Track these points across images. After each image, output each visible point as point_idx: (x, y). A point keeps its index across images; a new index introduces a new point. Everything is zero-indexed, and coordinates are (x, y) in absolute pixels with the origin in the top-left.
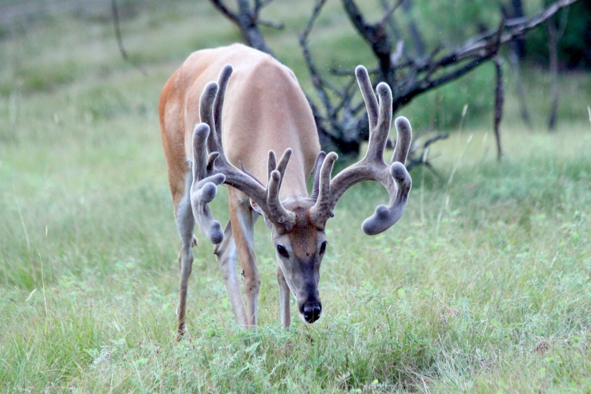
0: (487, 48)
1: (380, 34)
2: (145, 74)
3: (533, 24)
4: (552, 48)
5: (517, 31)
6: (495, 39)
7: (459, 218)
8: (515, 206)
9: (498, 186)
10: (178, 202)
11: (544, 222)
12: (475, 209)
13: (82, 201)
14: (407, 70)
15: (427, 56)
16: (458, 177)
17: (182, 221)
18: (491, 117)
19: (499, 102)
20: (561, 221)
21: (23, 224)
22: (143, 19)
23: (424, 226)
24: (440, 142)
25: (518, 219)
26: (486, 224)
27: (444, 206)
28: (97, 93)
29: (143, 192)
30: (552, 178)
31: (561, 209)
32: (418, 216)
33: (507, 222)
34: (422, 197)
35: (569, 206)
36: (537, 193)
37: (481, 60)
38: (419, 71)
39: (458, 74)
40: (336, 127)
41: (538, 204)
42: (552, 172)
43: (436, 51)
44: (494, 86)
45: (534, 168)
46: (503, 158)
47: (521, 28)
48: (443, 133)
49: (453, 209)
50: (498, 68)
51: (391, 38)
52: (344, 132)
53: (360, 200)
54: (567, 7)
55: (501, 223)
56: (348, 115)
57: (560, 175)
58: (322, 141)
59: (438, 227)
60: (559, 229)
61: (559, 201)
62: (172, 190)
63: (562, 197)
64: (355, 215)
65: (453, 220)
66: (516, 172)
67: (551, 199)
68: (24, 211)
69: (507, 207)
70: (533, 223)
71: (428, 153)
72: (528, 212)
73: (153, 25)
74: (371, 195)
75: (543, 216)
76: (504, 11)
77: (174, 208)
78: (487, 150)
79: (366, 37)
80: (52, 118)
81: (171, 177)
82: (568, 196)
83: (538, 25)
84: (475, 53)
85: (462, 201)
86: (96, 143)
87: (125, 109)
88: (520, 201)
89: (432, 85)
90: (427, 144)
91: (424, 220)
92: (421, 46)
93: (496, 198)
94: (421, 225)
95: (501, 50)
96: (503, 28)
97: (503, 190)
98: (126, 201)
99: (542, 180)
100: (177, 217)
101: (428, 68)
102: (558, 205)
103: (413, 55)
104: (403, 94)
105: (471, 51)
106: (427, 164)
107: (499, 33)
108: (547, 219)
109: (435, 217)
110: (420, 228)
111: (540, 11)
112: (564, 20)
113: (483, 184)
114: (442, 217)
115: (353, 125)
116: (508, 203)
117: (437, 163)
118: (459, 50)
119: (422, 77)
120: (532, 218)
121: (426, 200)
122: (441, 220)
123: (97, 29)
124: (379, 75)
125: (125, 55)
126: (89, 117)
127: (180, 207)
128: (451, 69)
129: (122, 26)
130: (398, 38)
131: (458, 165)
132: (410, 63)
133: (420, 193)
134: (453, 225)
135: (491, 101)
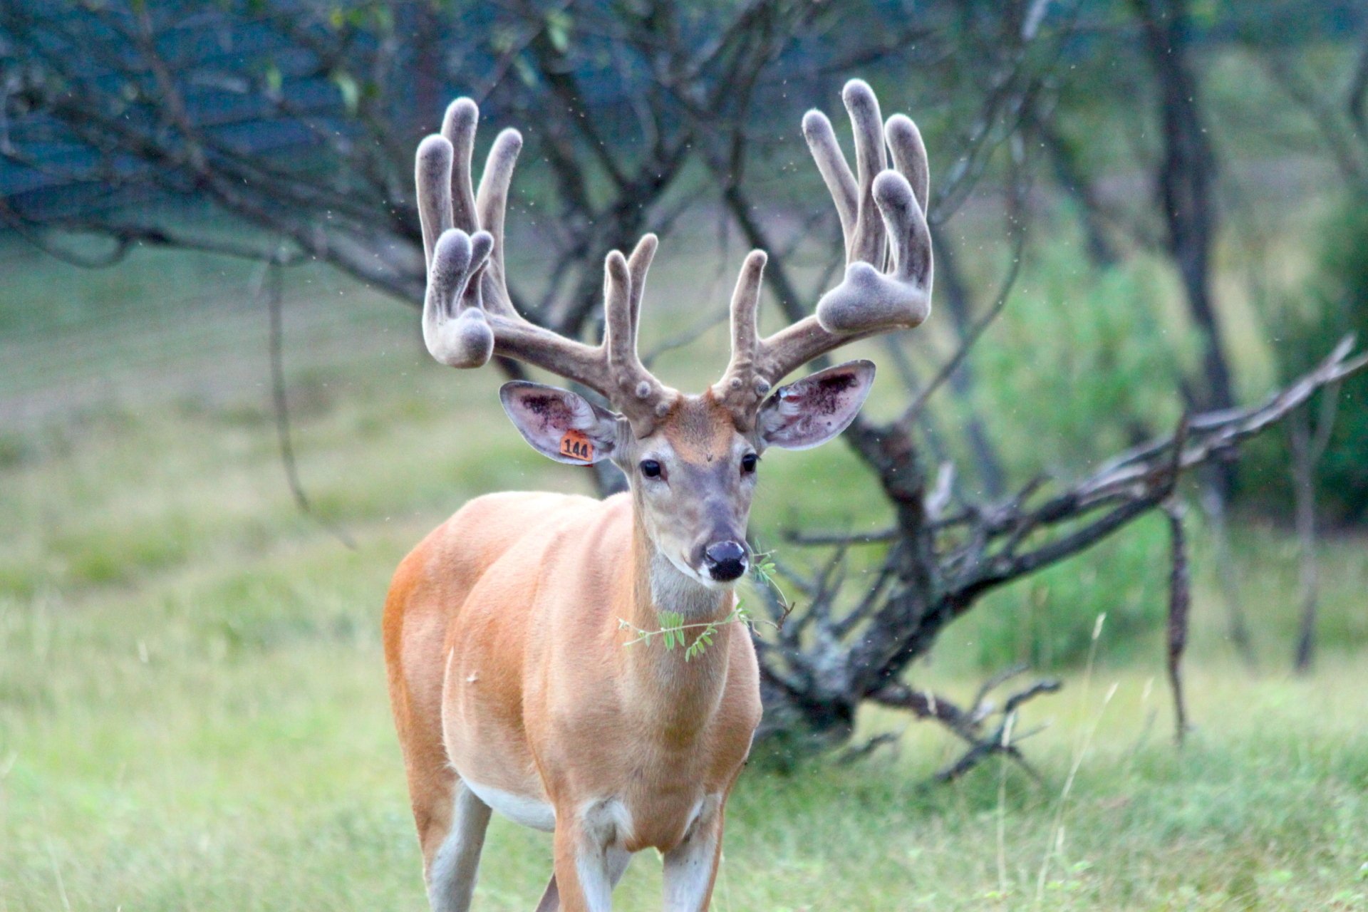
0: (1148, 480)
1: (899, 448)
2: (351, 546)
3: (1256, 424)
4: (1302, 478)
5: (1220, 440)
6: (1167, 458)
7: (1089, 878)
8: (1219, 849)
9: (1178, 803)
10: (436, 847)
11: (1288, 889)
12: (1125, 859)
13: (204, 843)
14: (961, 532)
15: (1009, 499)
16: (1085, 783)
17: (442, 891)
18: (1160, 640)
19: (1179, 606)
20: (1328, 887)
21: (65, 900)
22: (345, 417)
23: (1005, 897)
24: (1040, 699)
25: (1227, 882)
26: (1151, 893)
27: (1054, 849)
28: (237, 590)
29: (345, 821)
30: (1305, 785)
31: (1327, 859)
32: (992, 874)
33: (1200, 888)
34: (1001, 828)
35: (1347, 850)
36: (1271, 820)
37: (1135, 509)
38: (992, 534)
39: (1082, 541)
40: (797, 666)
41: (1273, 845)
42: (1303, 769)
43: (1031, 488)
44: (1167, 568)
45: (1262, 761)
46: (1191, 737)
47: (1229, 433)
48: (1049, 680)
49: (1074, 858)
50: (1175, 526)
51: (925, 458)
52: (816, 676)
53: (856, 837)
54: (1333, 383)
55: (1187, 891)
56: (826, 637)
57: (1324, 777)
58: (766, 698)
59: (1039, 899)
60: (1326, 904)
61: (1323, 839)
62: (417, 818)
63: (1329, 828)
64: (844, 874)
65: (1074, 884)
66: (1219, 770)
67: (1305, 833)
68: (68, 868)
69: (1200, 853)
70: (1262, 891)
71: (1014, 726)
72: (1252, 865)
73: (369, 430)
74: (881, 823)
75: (1286, 874)
76: (1186, 391)
77: (424, 862)
78: (1152, 717)
79: (865, 455)
80: (133, 651)
81: (416, 789)
82: (1344, 826)
83: (1266, 427)
84: (1119, 491)
85: (1095, 839)
86: (235, 707)
87: (305, 627)
88: (1230, 838)
89: (1021, 568)
90: (1010, 706)
91: (1006, 884)
92: (995, 477)
93: (1175, 832)
94: (998, 895)
95: (1181, 483)
96: (1187, 434)
97: (1191, 812)
98: (307, 844)
99: (1281, 790)
100: (430, 882)
101: (1012, 526)
102: (1322, 848)
103: (976, 494)
104: (955, 588)
105: (1110, 487)
106: (1012, 751)
107: (1177, 445)
108: (1296, 881)
109: (1033, 877)
110: (997, 902)
111: (1273, 395)
112: (1328, 413)
113: (1143, 799)
114: (1048, 877)
115: (836, 660)
116: (1203, 843)
117: (1033, 749)
118: (1084, 486)
119: (997, 546)
120: (1259, 877)
121: (1011, 838)
122: (1046, 883)
123: (236, 441)
124: (898, 543)
125: (302, 501)
126: (218, 647)
127: (439, 858)
128: (1065, 529)
129: (298, 432)
130: (941, 459)
131: (1084, 754)
132: (970, 515)
133: (996, 819)
134: (1075, 895)
135: (1161, 603)
